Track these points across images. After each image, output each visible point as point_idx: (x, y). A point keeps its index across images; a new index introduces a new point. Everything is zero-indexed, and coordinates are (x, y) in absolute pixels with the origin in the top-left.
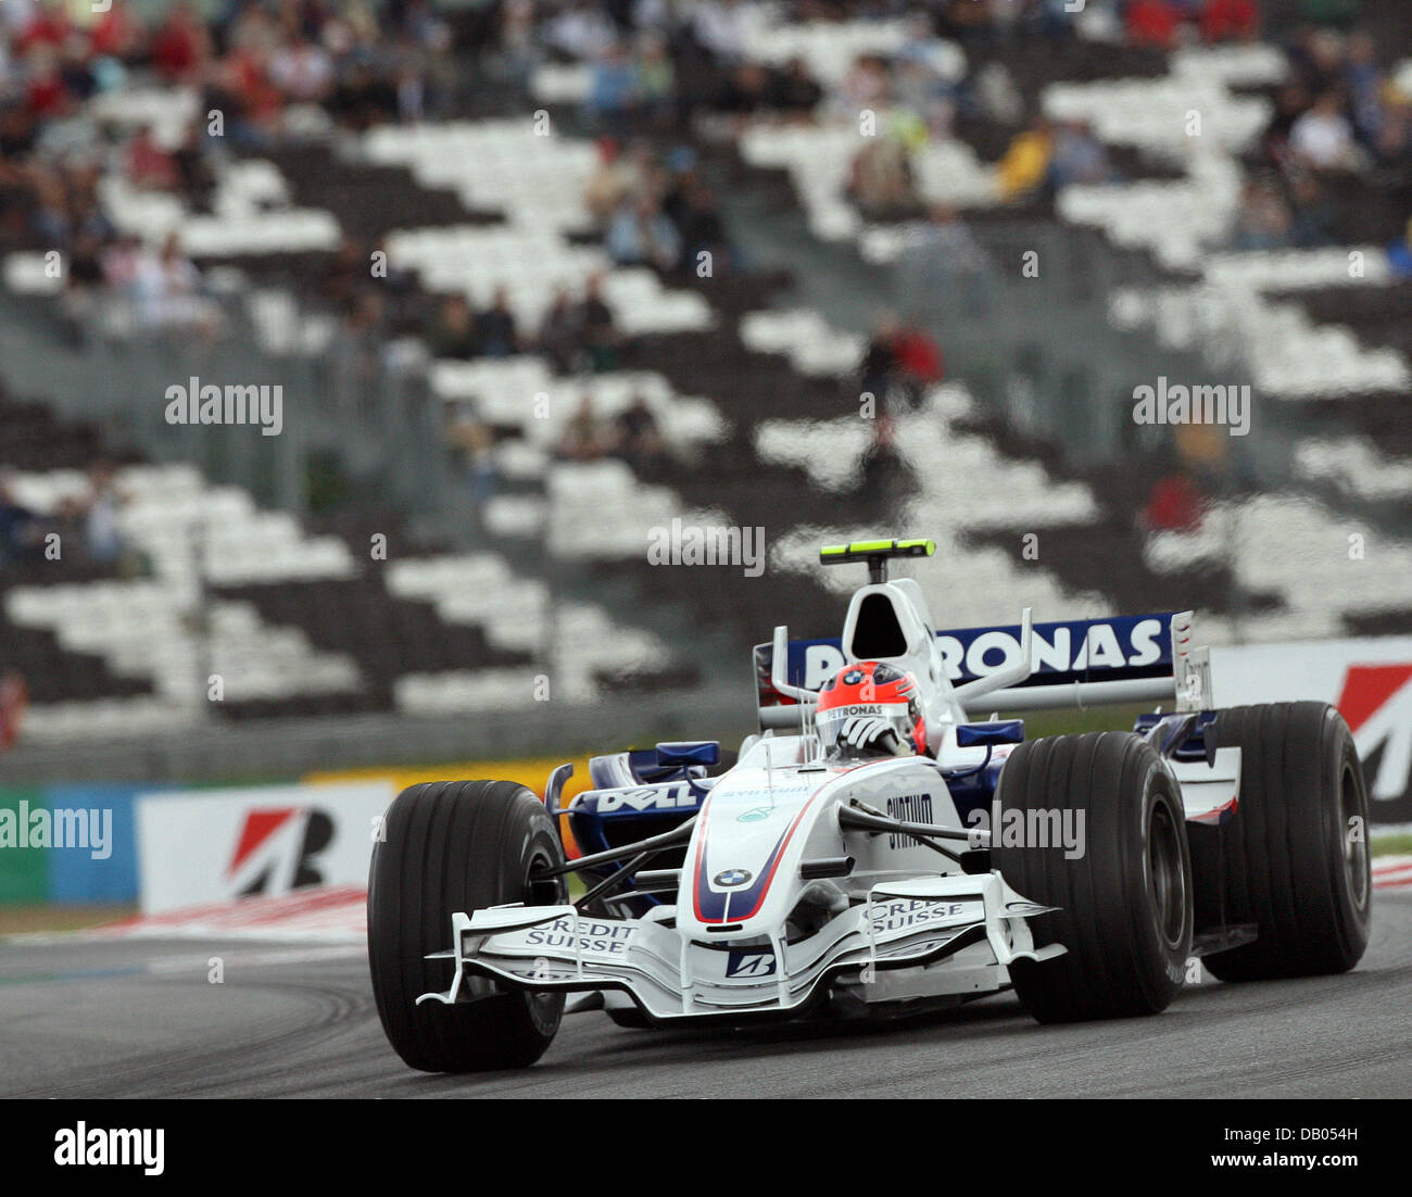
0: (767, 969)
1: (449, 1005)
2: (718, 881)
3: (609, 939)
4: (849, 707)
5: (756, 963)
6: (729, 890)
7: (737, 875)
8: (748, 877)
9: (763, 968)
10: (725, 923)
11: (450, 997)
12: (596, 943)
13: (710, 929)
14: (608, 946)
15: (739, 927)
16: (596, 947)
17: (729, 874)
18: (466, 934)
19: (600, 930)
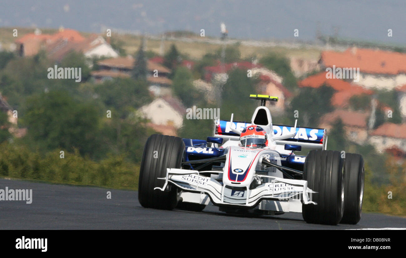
0: (241, 195)
1: (163, 191)
2: (234, 171)
3: (202, 181)
4: (250, 135)
5: (239, 193)
6: (238, 174)
7: (239, 170)
8: (242, 171)
9: (240, 195)
10: (236, 182)
11: (163, 189)
12: (199, 182)
13: (232, 183)
14: (202, 183)
15: (240, 183)
16: (199, 183)
17: (237, 169)
18: (169, 174)
19: (200, 179)
